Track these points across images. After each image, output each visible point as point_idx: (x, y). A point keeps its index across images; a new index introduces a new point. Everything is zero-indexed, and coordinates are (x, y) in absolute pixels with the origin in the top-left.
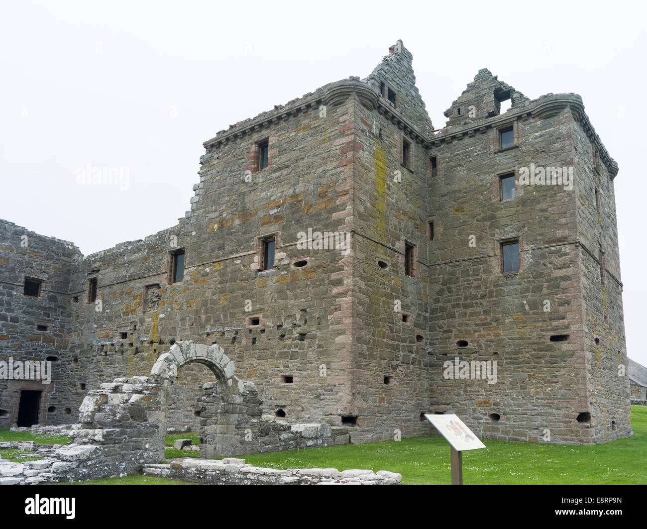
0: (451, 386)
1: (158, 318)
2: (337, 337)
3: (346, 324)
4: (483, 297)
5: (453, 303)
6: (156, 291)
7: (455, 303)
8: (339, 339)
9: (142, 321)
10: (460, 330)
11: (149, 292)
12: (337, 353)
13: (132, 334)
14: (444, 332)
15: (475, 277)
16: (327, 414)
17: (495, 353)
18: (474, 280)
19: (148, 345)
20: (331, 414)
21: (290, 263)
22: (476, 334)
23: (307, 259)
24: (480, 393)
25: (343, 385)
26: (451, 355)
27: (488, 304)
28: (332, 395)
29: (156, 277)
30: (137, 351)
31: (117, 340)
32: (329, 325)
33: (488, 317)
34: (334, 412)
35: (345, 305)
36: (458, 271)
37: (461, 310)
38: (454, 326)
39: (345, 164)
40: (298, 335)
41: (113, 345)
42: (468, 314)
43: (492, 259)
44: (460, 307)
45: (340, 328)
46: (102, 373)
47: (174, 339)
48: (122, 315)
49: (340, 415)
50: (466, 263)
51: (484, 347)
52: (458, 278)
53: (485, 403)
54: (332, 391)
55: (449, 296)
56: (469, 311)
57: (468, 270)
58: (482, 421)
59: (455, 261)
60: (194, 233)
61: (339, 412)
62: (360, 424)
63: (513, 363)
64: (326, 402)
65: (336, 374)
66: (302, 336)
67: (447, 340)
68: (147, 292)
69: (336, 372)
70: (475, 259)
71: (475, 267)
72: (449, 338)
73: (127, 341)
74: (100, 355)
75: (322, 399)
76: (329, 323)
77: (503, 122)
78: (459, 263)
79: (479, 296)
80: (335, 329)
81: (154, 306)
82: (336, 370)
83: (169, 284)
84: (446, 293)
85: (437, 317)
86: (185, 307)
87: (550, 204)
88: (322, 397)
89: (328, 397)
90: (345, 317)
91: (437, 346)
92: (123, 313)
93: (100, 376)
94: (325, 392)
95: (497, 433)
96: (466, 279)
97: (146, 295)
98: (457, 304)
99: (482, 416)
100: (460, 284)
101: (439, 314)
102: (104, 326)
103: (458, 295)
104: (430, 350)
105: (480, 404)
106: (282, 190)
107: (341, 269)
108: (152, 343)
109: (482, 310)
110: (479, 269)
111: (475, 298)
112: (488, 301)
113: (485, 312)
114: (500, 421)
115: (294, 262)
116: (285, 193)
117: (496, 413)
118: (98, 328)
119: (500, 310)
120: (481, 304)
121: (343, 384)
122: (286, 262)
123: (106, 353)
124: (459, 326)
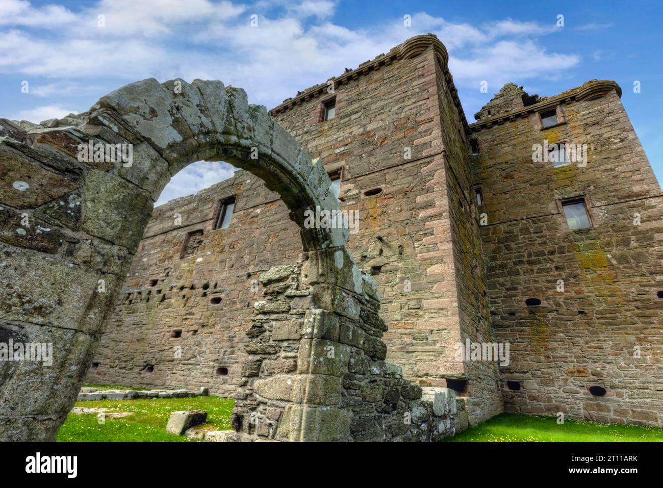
0: (526, 350)
1: (194, 262)
2: (430, 267)
3: (442, 250)
4: (552, 253)
5: (514, 260)
6: (198, 238)
7: (517, 260)
8: (433, 269)
9: (177, 267)
10: (528, 288)
11: (191, 239)
12: (432, 287)
13: (163, 280)
14: (508, 290)
15: (538, 235)
16: (419, 374)
17: (580, 313)
18: (537, 237)
19: (178, 291)
20: (427, 375)
21: (360, 193)
22: (551, 292)
23: (383, 186)
24: (569, 359)
25: (446, 331)
26: (519, 314)
27: (559, 259)
28: (427, 345)
29: (201, 224)
30: (164, 298)
31: (147, 287)
32: (417, 254)
33: (562, 273)
34: (433, 372)
35: (440, 229)
36: (516, 230)
37: (527, 267)
38: (519, 283)
39: (426, 97)
40: (369, 268)
41: (140, 293)
42: (535, 271)
43: (555, 216)
44: (524, 264)
45: (436, 255)
46: (120, 323)
47: (208, 282)
48: (158, 263)
49: (442, 377)
50: (525, 222)
51: (563, 305)
52: (517, 235)
53: (579, 372)
54: (427, 339)
55: (507, 253)
56: (536, 268)
57: (528, 228)
58: (578, 395)
59: (511, 221)
60: (248, 181)
61: (442, 371)
62: (473, 393)
63: (611, 324)
64: (417, 356)
65: (432, 315)
66: (376, 270)
67: (513, 298)
68: (189, 239)
69: (430, 313)
70: (535, 217)
71: (536, 225)
72: (515, 296)
73: (156, 288)
74: (124, 304)
75: (411, 352)
76: (417, 251)
77: (546, 107)
78: (516, 222)
79: (546, 252)
80: (427, 257)
81: (193, 252)
82: (431, 309)
83: (213, 229)
84: (504, 251)
85: (497, 274)
86: (227, 248)
87: (617, 164)
88: (410, 348)
89: (420, 348)
90: (442, 242)
91: (499, 305)
92: (160, 261)
93: (118, 326)
94: (414, 341)
95: (606, 414)
96: (527, 236)
97: (187, 241)
98: (520, 261)
99: (578, 389)
100: (521, 241)
101: (498, 272)
102: (137, 274)
103: (519, 252)
104: (493, 309)
105: (572, 373)
106: (351, 131)
107: (429, 190)
108: (182, 288)
109: (553, 266)
110: (540, 228)
111: (542, 254)
112: (558, 257)
113: (557, 268)
114: (607, 397)
115: (363, 191)
116: (354, 133)
117: (598, 385)
118: (130, 277)
119: (577, 265)
120: (551, 260)
121: (445, 329)
122: (355, 192)
123: (131, 301)
124: (525, 283)
